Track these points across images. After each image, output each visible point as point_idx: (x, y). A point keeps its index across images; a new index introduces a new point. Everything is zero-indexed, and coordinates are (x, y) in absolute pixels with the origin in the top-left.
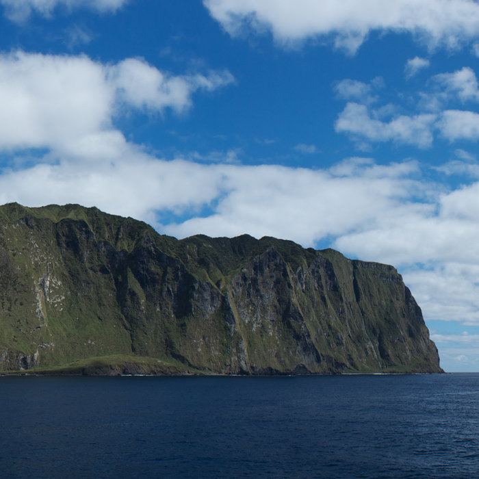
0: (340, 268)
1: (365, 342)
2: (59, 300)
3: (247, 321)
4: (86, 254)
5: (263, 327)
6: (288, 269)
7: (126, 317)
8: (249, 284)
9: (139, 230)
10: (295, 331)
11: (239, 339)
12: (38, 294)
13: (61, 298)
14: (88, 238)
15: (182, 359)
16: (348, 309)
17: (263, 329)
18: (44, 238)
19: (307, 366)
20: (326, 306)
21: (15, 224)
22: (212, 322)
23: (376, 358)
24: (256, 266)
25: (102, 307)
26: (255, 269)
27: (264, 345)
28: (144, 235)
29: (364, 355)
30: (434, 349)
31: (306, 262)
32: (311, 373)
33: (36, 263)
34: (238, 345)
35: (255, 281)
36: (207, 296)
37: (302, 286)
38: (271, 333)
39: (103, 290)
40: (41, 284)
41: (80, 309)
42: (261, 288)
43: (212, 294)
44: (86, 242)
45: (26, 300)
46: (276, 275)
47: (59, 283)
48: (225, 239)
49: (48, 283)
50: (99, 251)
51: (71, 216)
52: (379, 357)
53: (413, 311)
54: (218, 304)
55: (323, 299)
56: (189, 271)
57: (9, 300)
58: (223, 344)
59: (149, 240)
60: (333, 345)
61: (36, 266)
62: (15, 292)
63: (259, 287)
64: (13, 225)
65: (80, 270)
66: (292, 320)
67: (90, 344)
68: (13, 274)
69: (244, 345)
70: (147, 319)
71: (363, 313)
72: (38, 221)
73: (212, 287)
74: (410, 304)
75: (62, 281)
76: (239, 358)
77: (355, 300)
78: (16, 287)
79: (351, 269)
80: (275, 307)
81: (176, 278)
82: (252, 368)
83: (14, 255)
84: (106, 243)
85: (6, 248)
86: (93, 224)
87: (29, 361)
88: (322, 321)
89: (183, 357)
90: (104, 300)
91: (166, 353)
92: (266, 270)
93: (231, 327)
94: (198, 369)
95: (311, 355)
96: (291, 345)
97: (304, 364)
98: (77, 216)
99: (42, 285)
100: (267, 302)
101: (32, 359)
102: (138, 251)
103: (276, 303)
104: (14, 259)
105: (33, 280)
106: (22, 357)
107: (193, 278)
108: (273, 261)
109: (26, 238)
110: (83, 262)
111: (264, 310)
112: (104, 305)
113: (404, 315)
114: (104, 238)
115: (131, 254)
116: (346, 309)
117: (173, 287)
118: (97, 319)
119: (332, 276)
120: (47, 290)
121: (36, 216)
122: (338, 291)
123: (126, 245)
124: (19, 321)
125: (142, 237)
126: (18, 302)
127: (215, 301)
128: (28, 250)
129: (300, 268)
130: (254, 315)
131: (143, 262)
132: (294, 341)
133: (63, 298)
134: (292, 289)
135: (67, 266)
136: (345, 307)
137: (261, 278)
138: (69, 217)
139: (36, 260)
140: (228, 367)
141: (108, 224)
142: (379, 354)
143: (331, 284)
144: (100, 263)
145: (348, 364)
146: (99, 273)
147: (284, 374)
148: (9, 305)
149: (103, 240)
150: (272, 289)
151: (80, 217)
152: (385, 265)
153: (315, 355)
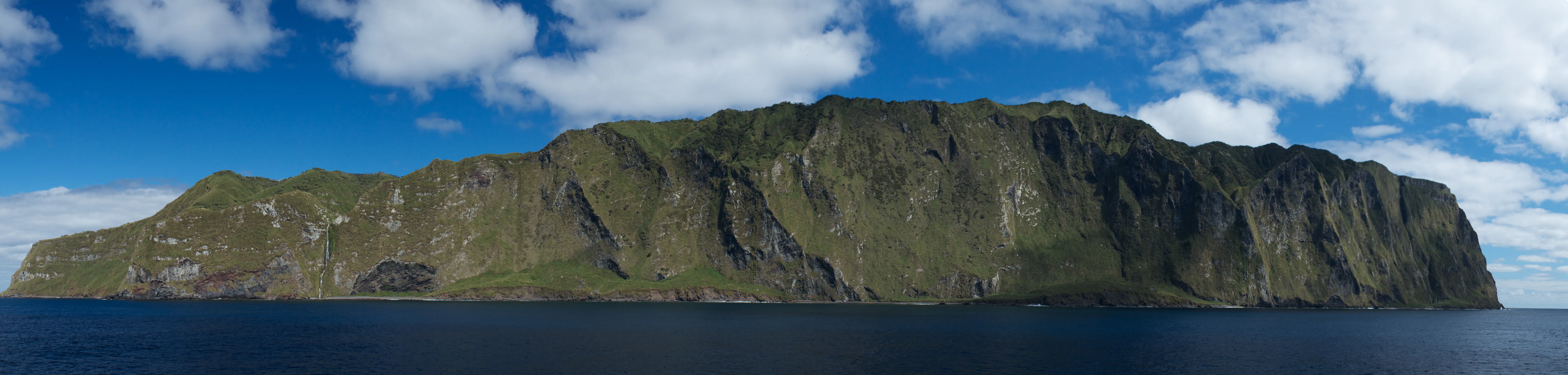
0: (1385, 184)
1: (1413, 271)
2: (1033, 214)
3: (1269, 242)
4: (1069, 159)
5: (1290, 249)
6: (1322, 180)
7: (1116, 235)
8: (1273, 197)
9: (1136, 130)
10: (1328, 255)
11: (1259, 261)
12: (1004, 206)
13: (1035, 211)
14: (1071, 140)
15: (1186, 288)
16: (1393, 231)
17: (1290, 253)
18: (1018, 139)
19: (1342, 298)
20: (1368, 226)
21: (982, 122)
22: (1224, 241)
23: (1426, 290)
24: (1282, 176)
25: (1087, 222)
26: (1280, 179)
27: (1291, 271)
28: (1141, 135)
29: (1411, 286)
30: (1491, 281)
31: (1343, 174)
32: (1347, 307)
33: (1005, 168)
34: (1257, 270)
35: (1279, 194)
36: (1218, 209)
37: (1338, 201)
38: (1300, 257)
39: (1089, 201)
40: (1009, 194)
41: (1060, 225)
42: (1287, 201)
43: (1224, 207)
44: (1068, 145)
45: (988, 212)
46: (1307, 187)
47: (1035, 193)
48: (1248, 148)
49: (1019, 192)
50: (1084, 155)
51: (1053, 113)
52: (1430, 289)
53: (1468, 237)
54: (1231, 219)
55: (1363, 217)
56: (1195, 178)
57: (967, 212)
58: (1238, 269)
59: (1146, 141)
60: (1375, 273)
61: (1005, 172)
62: (975, 202)
63: (1285, 201)
64: (979, 124)
65: (1061, 177)
66: (1325, 242)
67: (1069, 267)
68: (974, 181)
69: (1266, 270)
70: (1142, 237)
71: (1411, 237)
72: (1010, 119)
73: (1224, 198)
74: (1465, 228)
75: (1039, 191)
76: (1258, 286)
77: (1402, 222)
78: (976, 196)
79: (1398, 186)
80: (1305, 225)
81: (1179, 187)
82: (1275, 298)
83: (977, 158)
84: (1093, 145)
85: (967, 150)
86: (1079, 122)
87: (985, 286)
88: (1363, 245)
89: (1187, 284)
90: (1089, 213)
91: (1165, 280)
92: (1294, 181)
93: (1249, 248)
94: (1204, 299)
95: (1348, 285)
96: (1323, 272)
97: (1339, 295)
98: (1059, 113)
99: (1012, 195)
100: (1294, 219)
101: (990, 284)
102: (1133, 153)
103: (1306, 219)
104: (976, 164)
105: (999, 188)
106: (975, 282)
107: (1200, 186)
108: (1302, 170)
109: (995, 139)
110: (1065, 168)
111: (1291, 229)
112: (1089, 220)
113: (1458, 240)
114: (1091, 139)
115: (1123, 158)
116: (1391, 232)
117: (1174, 197)
118: (1080, 236)
119: (1373, 192)
120: (1017, 201)
121: (1008, 113)
122: (1381, 209)
123: (1119, 148)
124: (977, 237)
125: (1139, 137)
126: (978, 215)
127: (1227, 215)
128: (996, 153)
129: (1336, 180)
130: (1278, 234)
131: (1139, 168)
132: (1327, 268)
133: (1039, 211)
134: (1326, 204)
135: (1045, 172)
136: (1390, 229)
137: (1288, 190)
138: (1049, 114)
139: (1006, 164)
140: (1245, 297)
141: (1098, 124)
142: (1429, 285)
143: (1372, 201)
144: (1086, 169)
145: (1392, 296)
146: (1085, 181)
147: (1315, 306)
148: (966, 218)
149: (1089, 141)
150: (1302, 203)
151: (1063, 114)
152: (1436, 183)
153: (1353, 284)
